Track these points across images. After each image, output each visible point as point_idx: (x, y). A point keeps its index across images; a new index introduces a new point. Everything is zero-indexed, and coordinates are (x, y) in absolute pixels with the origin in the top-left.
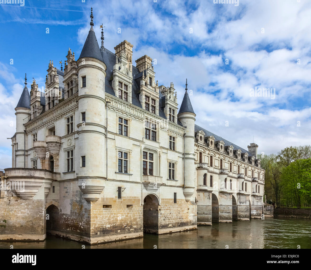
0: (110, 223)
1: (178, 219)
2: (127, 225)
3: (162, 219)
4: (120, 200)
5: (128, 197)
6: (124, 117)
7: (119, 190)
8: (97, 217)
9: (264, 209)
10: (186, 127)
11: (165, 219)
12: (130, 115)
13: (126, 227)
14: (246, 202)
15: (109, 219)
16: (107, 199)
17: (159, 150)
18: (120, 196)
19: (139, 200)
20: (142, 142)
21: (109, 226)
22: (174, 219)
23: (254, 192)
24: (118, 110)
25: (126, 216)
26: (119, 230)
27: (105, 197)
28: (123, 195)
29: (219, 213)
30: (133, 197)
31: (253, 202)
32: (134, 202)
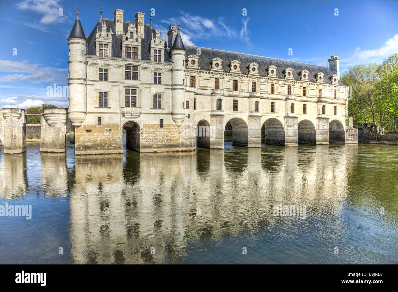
0: (90, 142)
1: (165, 141)
2: (106, 144)
3: (145, 140)
4: (100, 126)
5: (107, 124)
6: (104, 67)
7: (99, 119)
8: (80, 138)
9: (346, 133)
10: (173, 63)
11: (148, 141)
12: (109, 65)
13: (105, 145)
14: (294, 126)
15: (90, 139)
16: (88, 126)
17: (140, 86)
18: (99, 124)
19: (118, 126)
20: (122, 83)
21: (90, 144)
22: (159, 141)
23: (319, 115)
24: (96, 64)
25: (105, 138)
26: (99, 147)
27: (86, 124)
28: (102, 122)
29: (248, 137)
30: (112, 124)
31: (319, 125)
32: (113, 128)
